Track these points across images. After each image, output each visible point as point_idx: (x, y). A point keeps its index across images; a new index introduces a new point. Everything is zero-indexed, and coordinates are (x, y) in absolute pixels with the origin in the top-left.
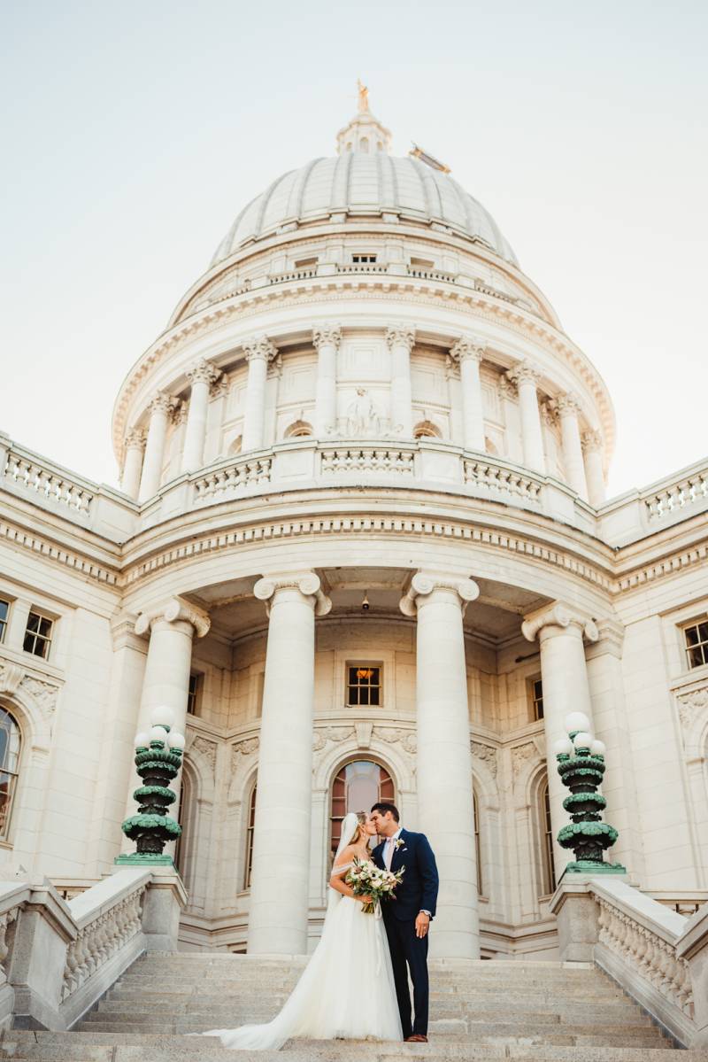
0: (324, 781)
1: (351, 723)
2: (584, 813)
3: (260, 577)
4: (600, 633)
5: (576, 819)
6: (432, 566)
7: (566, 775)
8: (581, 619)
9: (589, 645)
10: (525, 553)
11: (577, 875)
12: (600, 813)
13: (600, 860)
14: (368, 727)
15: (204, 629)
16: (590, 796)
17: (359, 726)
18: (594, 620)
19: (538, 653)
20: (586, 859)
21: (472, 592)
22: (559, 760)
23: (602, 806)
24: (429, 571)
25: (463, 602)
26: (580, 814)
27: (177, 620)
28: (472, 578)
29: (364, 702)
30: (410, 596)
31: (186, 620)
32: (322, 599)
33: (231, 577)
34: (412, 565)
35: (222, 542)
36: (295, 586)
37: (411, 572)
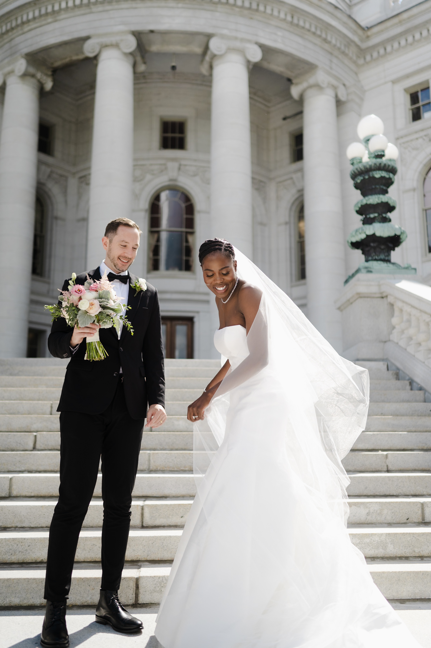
0: (145, 204)
1: (162, 162)
2: (376, 215)
3: (88, 38)
4: (348, 94)
5: (367, 221)
6: (225, 32)
7: (359, 180)
8: (335, 82)
9: (339, 103)
10: (297, 25)
11: (370, 275)
12: (390, 215)
13: (388, 261)
14: (176, 165)
15: (49, 85)
16: (383, 198)
17: (170, 165)
18: (344, 85)
19: (301, 113)
20: (376, 260)
21: (256, 55)
22: (353, 164)
23: (391, 209)
24: (223, 37)
25: (248, 62)
26: (372, 216)
27: (25, 75)
28: (257, 43)
29: (173, 147)
30: (207, 58)
31: (33, 76)
32: (139, 59)
33: (66, 38)
34: (210, 30)
35: (56, 8)
36: (116, 46)
37: (209, 36)
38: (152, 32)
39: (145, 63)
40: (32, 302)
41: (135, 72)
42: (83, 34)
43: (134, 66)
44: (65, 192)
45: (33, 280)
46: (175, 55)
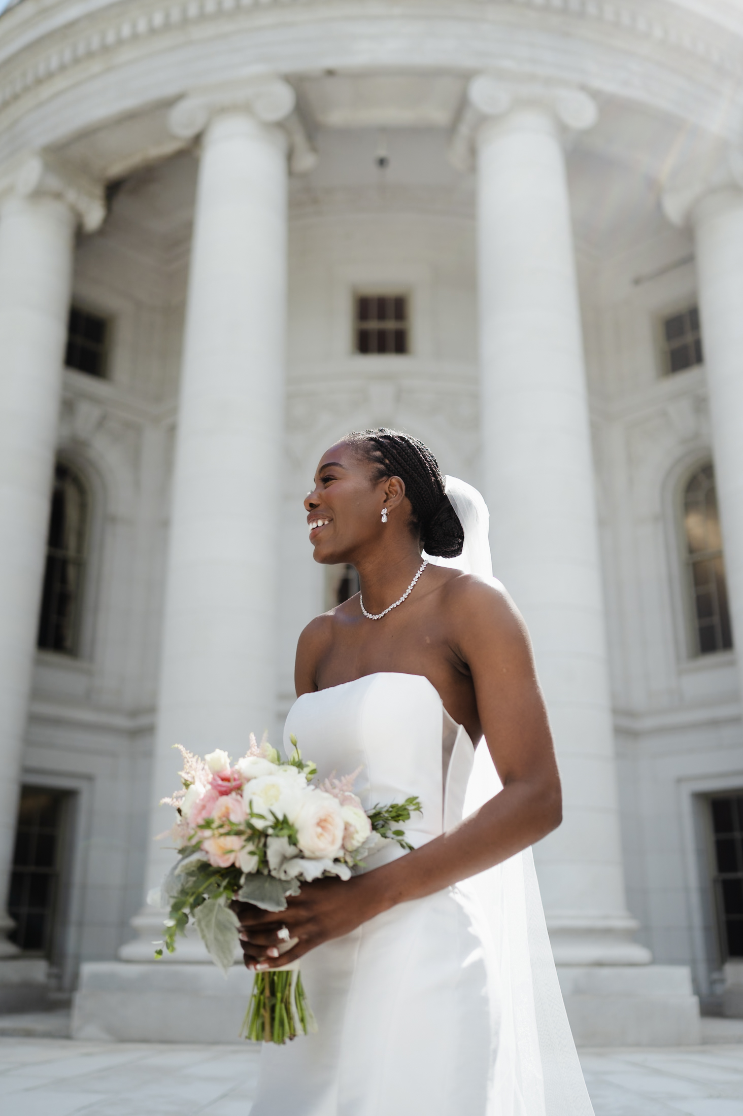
1: (359, 383)
3: (179, 98)
6: (507, 64)
14: (390, 390)
15: (94, 216)
17: (376, 390)
21: (583, 115)
24: (501, 75)
25: (565, 131)
27: (38, 194)
28: (583, 88)
29: (382, 349)
30: (464, 130)
31: (58, 196)
32: (300, 140)
33: (130, 103)
34: (467, 62)
35: (111, 38)
36: (245, 108)
37: (466, 76)
38: (330, 73)
39: (314, 149)
40: (33, 719)
41: (291, 173)
42: (170, 90)
43: (290, 156)
44: (135, 459)
45: (38, 663)
46: (385, 131)
